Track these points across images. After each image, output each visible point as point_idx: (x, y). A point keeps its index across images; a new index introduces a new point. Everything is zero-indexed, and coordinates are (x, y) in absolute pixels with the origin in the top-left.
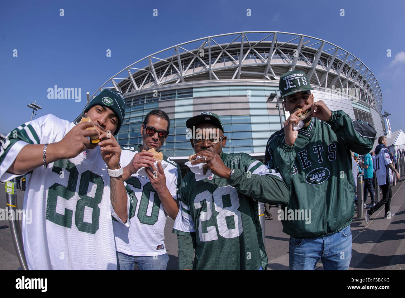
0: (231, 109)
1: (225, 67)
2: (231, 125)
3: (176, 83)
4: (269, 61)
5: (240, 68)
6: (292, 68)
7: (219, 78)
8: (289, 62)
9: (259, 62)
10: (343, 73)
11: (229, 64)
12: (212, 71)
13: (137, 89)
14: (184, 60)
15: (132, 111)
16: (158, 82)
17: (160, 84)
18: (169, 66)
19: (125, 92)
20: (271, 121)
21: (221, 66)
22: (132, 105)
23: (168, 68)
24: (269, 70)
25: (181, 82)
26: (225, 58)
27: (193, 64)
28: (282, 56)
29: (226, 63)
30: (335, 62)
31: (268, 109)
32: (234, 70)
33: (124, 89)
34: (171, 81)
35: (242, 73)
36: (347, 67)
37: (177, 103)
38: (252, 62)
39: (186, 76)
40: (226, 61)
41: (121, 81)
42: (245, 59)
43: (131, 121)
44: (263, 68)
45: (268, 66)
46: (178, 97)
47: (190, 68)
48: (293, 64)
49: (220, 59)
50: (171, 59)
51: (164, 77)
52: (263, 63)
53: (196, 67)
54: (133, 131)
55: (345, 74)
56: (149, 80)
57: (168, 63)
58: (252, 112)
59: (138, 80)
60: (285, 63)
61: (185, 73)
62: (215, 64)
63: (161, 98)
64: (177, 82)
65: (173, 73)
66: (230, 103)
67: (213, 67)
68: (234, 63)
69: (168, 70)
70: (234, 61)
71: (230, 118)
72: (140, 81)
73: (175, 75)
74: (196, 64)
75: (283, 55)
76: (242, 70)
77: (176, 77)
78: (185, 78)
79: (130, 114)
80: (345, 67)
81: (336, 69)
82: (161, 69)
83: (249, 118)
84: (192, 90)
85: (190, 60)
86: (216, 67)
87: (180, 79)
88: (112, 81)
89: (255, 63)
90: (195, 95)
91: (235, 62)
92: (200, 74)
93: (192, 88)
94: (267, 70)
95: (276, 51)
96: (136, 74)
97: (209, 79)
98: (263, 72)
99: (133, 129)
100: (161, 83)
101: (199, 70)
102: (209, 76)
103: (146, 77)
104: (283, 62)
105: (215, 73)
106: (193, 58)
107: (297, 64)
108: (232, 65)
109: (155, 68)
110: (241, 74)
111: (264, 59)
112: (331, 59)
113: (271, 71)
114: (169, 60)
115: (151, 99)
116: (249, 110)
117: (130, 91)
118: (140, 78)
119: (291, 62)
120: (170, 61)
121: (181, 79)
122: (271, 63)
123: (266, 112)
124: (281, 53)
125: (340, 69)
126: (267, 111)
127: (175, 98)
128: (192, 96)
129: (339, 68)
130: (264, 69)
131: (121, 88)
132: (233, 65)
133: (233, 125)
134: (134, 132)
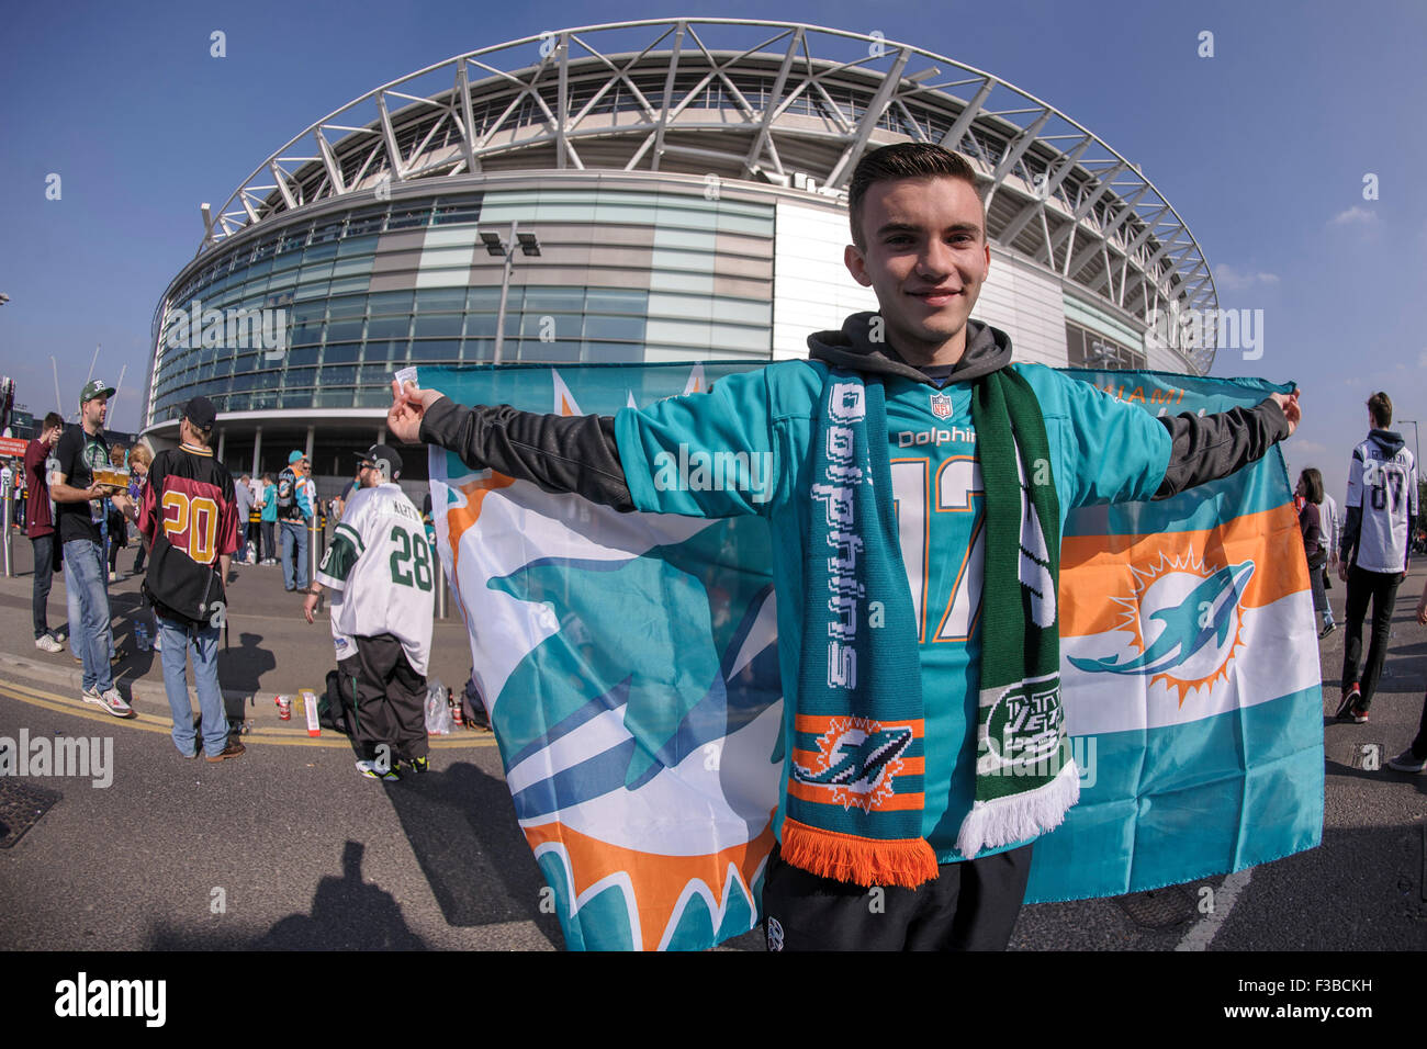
0: (588, 267)
1: (615, 128)
2: (580, 317)
3: (451, 174)
4: (766, 120)
5: (662, 133)
6: (850, 151)
7: (585, 163)
8: (846, 129)
9: (733, 119)
10: (1092, 220)
11: (628, 120)
12: (567, 139)
13: (341, 190)
14: (490, 101)
15: (305, 262)
16: (403, 169)
17: (405, 177)
18: (443, 119)
19: (310, 200)
20: (718, 316)
21: (602, 123)
22: (309, 243)
23: (438, 125)
24: (765, 147)
25: (466, 170)
26: (620, 99)
27: (514, 116)
28: (828, 109)
29: (621, 115)
30: (1070, 177)
31: (716, 275)
32: (639, 139)
33: (308, 192)
34: (440, 168)
35: (666, 151)
36: (1111, 203)
37: (431, 239)
38: (710, 118)
39: (485, 153)
40: (622, 109)
41: (303, 166)
42: (688, 106)
43: (299, 296)
44: (748, 141)
45: (762, 134)
46: (439, 221)
47: (503, 128)
48: (857, 136)
49: (602, 101)
50: (450, 96)
51: (423, 152)
52: (747, 125)
53: (524, 124)
54: (304, 325)
55: (1101, 224)
56: (381, 161)
57: (440, 108)
58: (657, 281)
59: (352, 161)
60: (830, 131)
61: (482, 144)
62: (582, 118)
63: (391, 221)
64: (453, 173)
65: (451, 143)
66: (591, 245)
67: (574, 128)
68: (647, 118)
69: (438, 132)
70: (647, 112)
71: (582, 296)
72: (356, 165)
73: (456, 146)
74: (526, 115)
75: (828, 103)
76: (666, 141)
77: (459, 153)
78: (483, 160)
79: (300, 272)
80: (1103, 201)
81: (1073, 199)
82: (415, 129)
83: (643, 299)
84: (482, 199)
85: (508, 101)
86: (582, 128)
87: (464, 161)
88: (271, 167)
89: (720, 121)
90: (486, 215)
91: (650, 114)
92: (529, 149)
93: (482, 194)
94: (758, 149)
95: (806, 89)
96: (345, 143)
97: (554, 165)
98: (745, 153)
99: (305, 319)
100: (411, 171)
101: (529, 134)
102: (555, 155)
103: (374, 153)
104: (826, 129)
105: (576, 144)
106: (516, 96)
107: (870, 141)
108: (637, 124)
109: (394, 127)
110: (662, 152)
111: (751, 113)
112: (1060, 166)
113: (770, 151)
114: (445, 101)
115: (362, 226)
116: (646, 274)
117: (324, 195)
118: (354, 156)
119: (853, 131)
120: (449, 104)
121: (467, 161)
122: (771, 127)
123: (707, 285)
124: (821, 97)
125: (1086, 202)
126: (710, 280)
127: (428, 223)
128: (476, 217)
129: (1083, 200)
130: (750, 145)
131: (304, 187)
132: (643, 123)
133: (586, 317)
134: (307, 327)
